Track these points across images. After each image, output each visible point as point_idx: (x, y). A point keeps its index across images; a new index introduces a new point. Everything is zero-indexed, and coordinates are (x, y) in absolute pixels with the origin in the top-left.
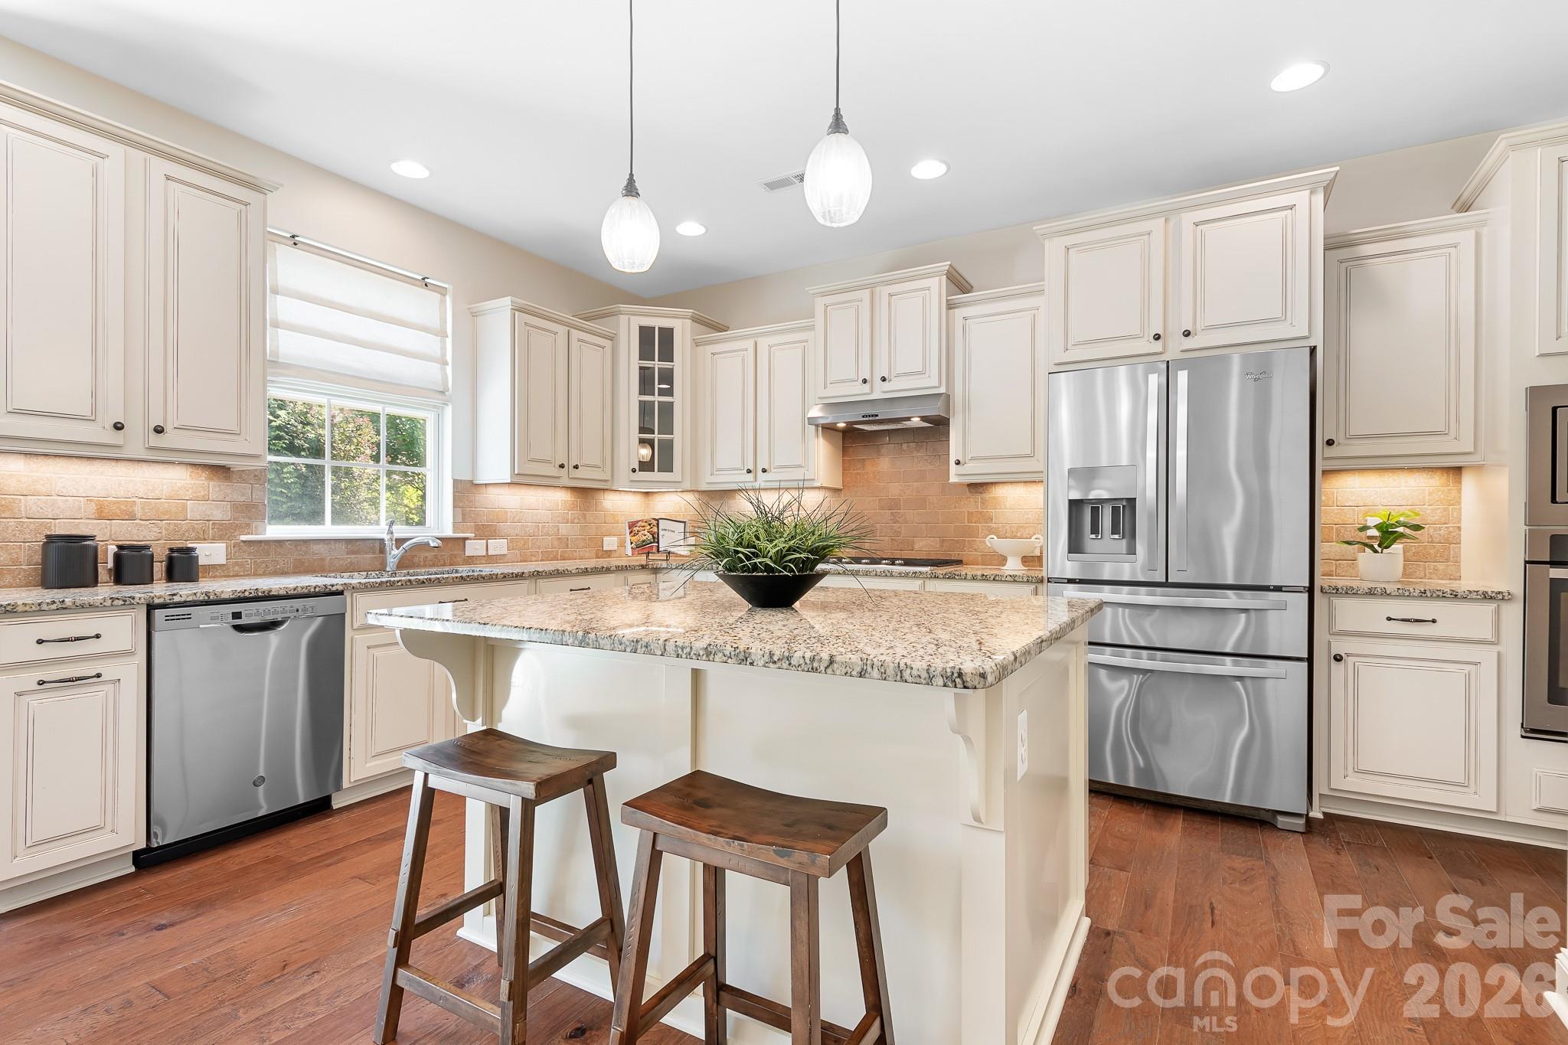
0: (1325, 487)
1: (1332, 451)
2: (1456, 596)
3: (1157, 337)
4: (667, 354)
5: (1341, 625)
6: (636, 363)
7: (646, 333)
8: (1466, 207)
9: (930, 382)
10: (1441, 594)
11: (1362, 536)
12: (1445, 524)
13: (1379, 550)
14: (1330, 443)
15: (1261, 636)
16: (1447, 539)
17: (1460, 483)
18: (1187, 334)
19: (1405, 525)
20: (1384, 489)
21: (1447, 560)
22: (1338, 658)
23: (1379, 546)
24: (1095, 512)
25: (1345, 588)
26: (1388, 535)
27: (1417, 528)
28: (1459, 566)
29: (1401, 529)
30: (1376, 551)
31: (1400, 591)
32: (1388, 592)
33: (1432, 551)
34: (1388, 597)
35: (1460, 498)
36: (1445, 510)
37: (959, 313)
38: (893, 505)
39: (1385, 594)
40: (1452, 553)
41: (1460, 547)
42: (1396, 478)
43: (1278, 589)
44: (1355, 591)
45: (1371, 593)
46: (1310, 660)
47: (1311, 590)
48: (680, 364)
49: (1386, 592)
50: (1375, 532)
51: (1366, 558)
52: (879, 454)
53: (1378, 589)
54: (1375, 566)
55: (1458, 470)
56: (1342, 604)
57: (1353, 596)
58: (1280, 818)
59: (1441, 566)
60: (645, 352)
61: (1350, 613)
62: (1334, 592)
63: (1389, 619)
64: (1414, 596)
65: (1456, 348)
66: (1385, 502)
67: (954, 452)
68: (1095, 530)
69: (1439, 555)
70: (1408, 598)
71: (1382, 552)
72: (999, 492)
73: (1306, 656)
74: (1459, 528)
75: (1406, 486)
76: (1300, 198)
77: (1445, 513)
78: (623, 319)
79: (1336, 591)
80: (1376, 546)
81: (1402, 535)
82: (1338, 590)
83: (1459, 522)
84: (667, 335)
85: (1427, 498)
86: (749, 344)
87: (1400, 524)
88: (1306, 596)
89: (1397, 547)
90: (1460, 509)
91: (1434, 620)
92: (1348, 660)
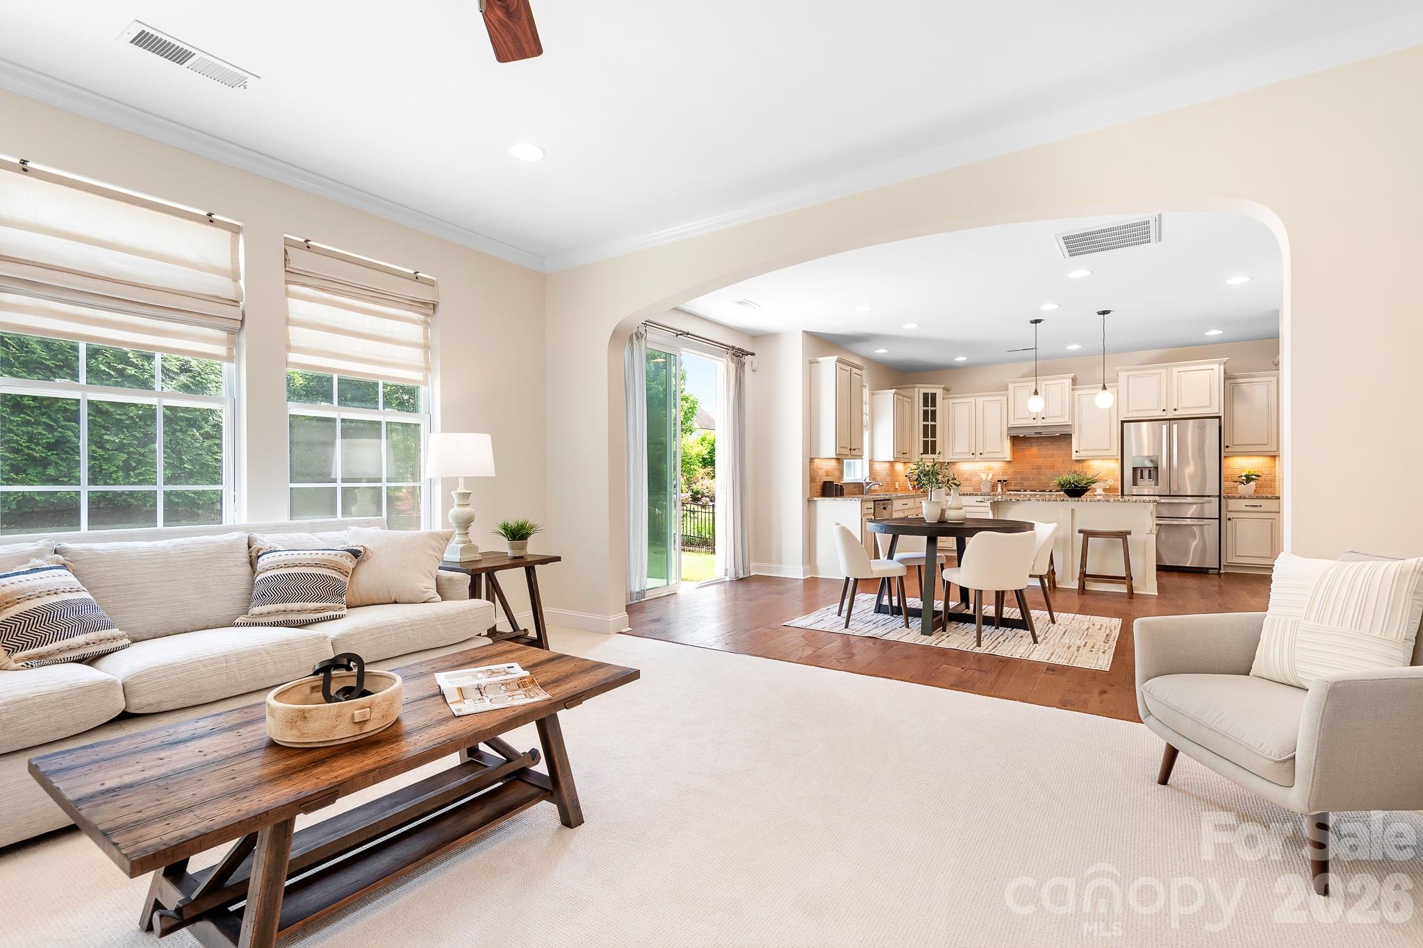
0: (1225, 462)
1: (1227, 450)
2: (1268, 498)
3: (1164, 410)
4: (934, 404)
5: (1230, 508)
6: (922, 408)
7: (925, 395)
8: (1273, 369)
9: (1065, 420)
10: (1263, 497)
11: (1240, 479)
12: (1270, 474)
14: (1227, 447)
15: (1202, 510)
16: (1271, 480)
17: (1275, 460)
18: (1175, 410)
19: (1255, 475)
20: (1248, 462)
21: (1271, 488)
22: (1229, 519)
23: (1246, 482)
24: (1142, 471)
25: (1232, 496)
26: (1249, 479)
27: (1259, 476)
29: (1254, 477)
30: (1244, 484)
31: (1252, 497)
32: (1247, 497)
33: (1265, 483)
34: (1247, 499)
35: (1275, 465)
36: (1270, 469)
37: (1077, 393)
38: (1039, 468)
39: (1245, 498)
42: (1251, 458)
43: (1209, 496)
44: (1234, 497)
45: (1240, 498)
46: (1220, 519)
47: (1220, 496)
48: (938, 408)
50: (1244, 478)
51: (1241, 487)
52: (1031, 446)
53: (1244, 496)
54: (1243, 489)
56: (1231, 502)
57: (1234, 499)
58: (1210, 570)
59: (1269, 490)
60: (926, 404)
61: (1234, 504)
63: (1247, 506)
64: (1257, 498)
65: (1271, 416)
66: (1249, 467)
67: (1074, 447)
68: (1142, 477)
69: (1268, 486)
70: (1255, 499)
71: (1246, 484)
72: (1091, 463)
73: (1218, 517)
74: (1275, 476)
75: (1256, 461)
76: (1216, 366)
78: (916, 390)
79: (1229, 497)
80: (1244, 482)
81: (1253, 479)
83: (1275, 474)
84: (934, 395)
85: (1263, 465)
86: (972, 400)
87: (1253, 475)
88: (1218, 498)
89: (1253, 483)
90: (1275, 469)
91: (1261, 506)
92: (1233, 520)
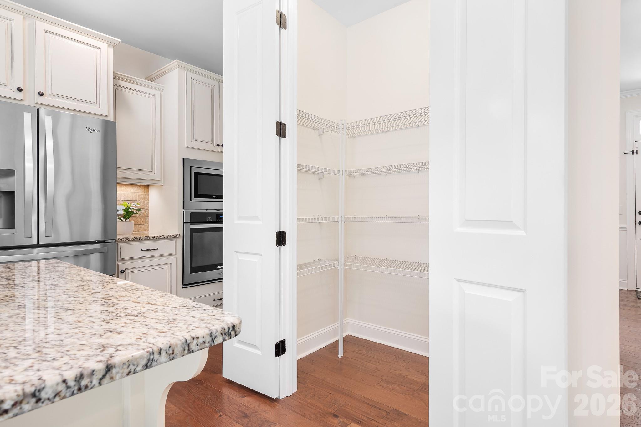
2: (164, 237)
3: (20, 91)
5: (123, 256)
8: (152, 80)
10: (159, 237)
12: (144, 208)
13: (124, 220)
16: (145, 215)
17: (149, 192)
18: (41, 94)
20: (122, 193)
21: (145, 223)
22: (123, 272)
23: (124, 218)
26: (128, 213)
27: (139, 210)
28: (149, 225)
30: (123, 221)
32: (142, 239)
33: (140, 220)
34: (142, 241)
35: (149, 198)
36: (144, 203)
40: (146, 220)
41: (149, 218)
42: (126, 188)
43: (102, 242)
44: (129, 239)
49: (141, 239)
53: (138, 238)
55: (148, 186)
59: (143, 226)
61: (127, 250)
62: (120, 240)
63: (142, 250)
66: (122, 199)
69: (142, 221)
71: (125, 221)
74: (148, 210)
75: (130, 192)
76: (104, 46)
77: (144, 204)
80: (122, 218)
81: (133, 214)
82: (122, 239)
83: (149, 208)
85: (138, 197)
90: (149, 202)
91: (157, 249)
92: (126, 272)
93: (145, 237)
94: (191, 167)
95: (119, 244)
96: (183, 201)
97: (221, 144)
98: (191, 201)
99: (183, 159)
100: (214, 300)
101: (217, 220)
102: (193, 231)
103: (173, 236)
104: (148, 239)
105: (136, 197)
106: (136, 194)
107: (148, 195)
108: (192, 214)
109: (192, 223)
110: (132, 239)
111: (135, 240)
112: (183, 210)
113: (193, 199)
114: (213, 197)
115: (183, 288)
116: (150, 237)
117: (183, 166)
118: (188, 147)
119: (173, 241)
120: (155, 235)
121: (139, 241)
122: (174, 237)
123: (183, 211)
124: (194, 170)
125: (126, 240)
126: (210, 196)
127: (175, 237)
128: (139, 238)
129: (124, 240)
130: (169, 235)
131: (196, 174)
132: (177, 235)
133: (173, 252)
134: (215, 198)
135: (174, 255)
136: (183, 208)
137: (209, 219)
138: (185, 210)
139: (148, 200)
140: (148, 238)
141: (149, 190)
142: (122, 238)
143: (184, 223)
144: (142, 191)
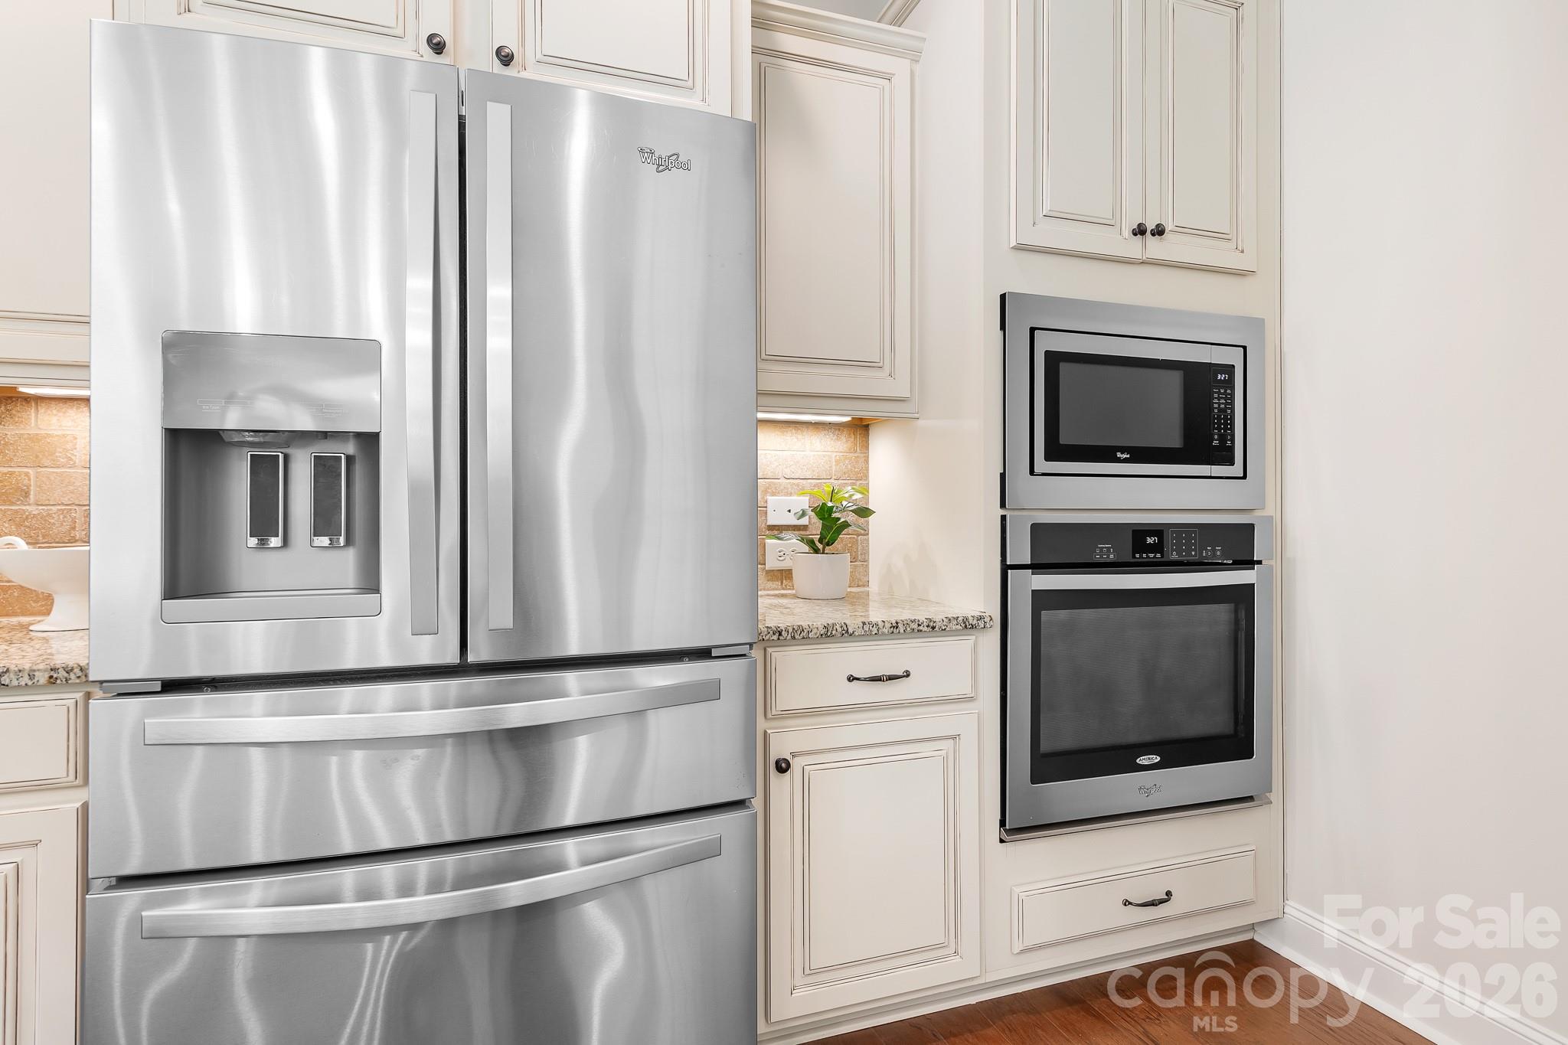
2: (933, 628)
10: (915, 626)
17: (867, 448)
23: (820, 541)
25: (791, 630)
26: (828, 526)
30: (817, 552)
31: (866, 628)
32: (851, 631)
34: (851, 639)
35: (867, 470)
39: (846, 635)
44: (804, 634)
49: (847, 632)
51: (809, 564)
53: (838, 627)
55: (865, 427)
57: (803, 641)
61: (797, 676)
62: (775, 637)
63: (851, 679)
64: (883, 634)
65: (890, 236)
70: (876, 637)
75: (810, 449)
79: (779, 636)
80: (817, 543)
82: (780, 634)
85: (834, 467)
91: (907, 674)
92: (797, 764)
93: (864, 623)
94: (1032, 330)
95: (769, 650)
96: (1003, 476)
97: (1150, 226)
98: (1032, 472)
99: (1003, 297)
100: (1127, 903)
101: (1134, 557)
102: (1042, 600)
103: (965, 620)
104: (872, 633)
105: (827, 467)
106: (829, 456)
107: (867, 461)
108: (1039, 531)
109: (1037, 567)
110: (815, 631)
111: (828, 635)
112: (1003, 512)
113: (1041, 465)
114: (1119, 455)
115: (1002, 841)
116: (881, 624)
117: (1003, 327)
118: (1021, 248)
119: (966, 643)
120: (899, 618)
121: (842, 639)
122: (968, 626)
123: (1003, 518)
124: (1046, 343)
125: (793, 638)
126: (1105, 454)
127: (973, 627)
128: (839, 630)
129: (789, 637)
130: (950, 616)
131: (1054, 359)
132: (980, 618)
133: (967, 691)
134: (1125, 461)
135: (971, 699)
136: (1003, 505)
137: (1106, 551)
138: (1012, 513)
139: (866, 477)
140: (875, 630)
141: (867, 442)
142: (782, 626)
143: (1005, 568)
144: (845, 446)
